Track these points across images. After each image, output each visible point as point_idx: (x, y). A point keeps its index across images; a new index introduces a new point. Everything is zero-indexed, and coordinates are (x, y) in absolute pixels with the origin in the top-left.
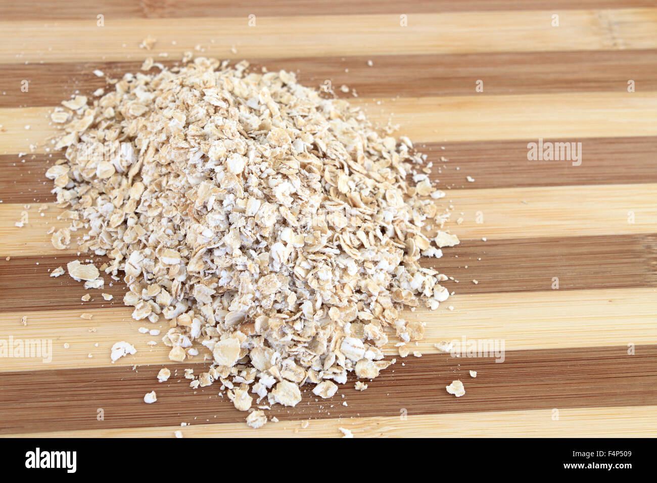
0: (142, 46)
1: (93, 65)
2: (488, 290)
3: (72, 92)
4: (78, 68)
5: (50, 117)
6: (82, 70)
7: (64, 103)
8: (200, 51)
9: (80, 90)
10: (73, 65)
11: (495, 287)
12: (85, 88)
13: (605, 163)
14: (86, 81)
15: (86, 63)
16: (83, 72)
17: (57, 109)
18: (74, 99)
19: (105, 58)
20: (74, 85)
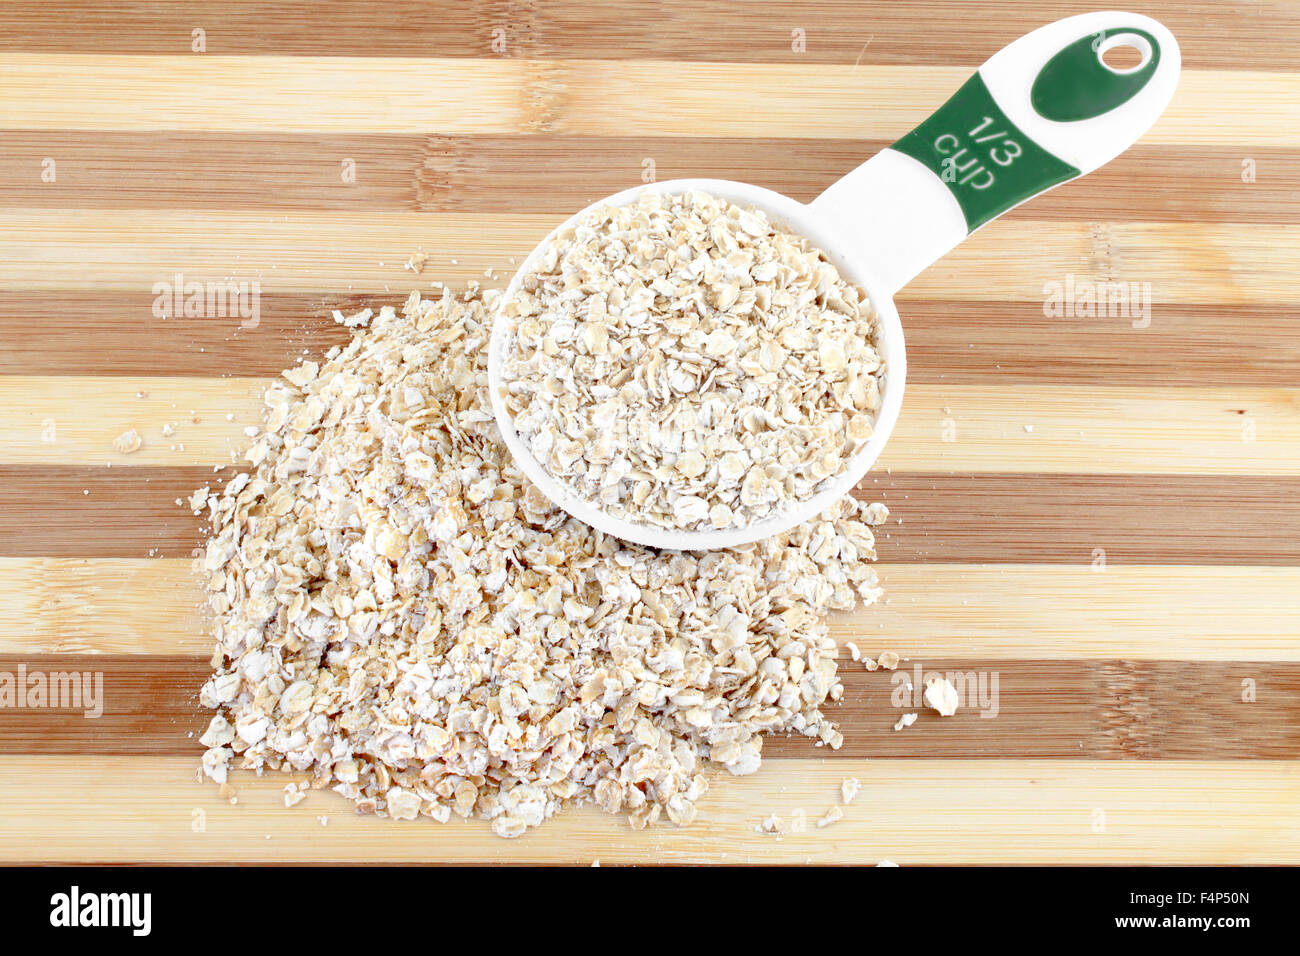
0: (407, 267)
1: (335, 300)
2: (861, 752)
3: (298, 351)
4: (311, 304)
5: (263, 398)
6: (316, 310)
7: (286, 373)
8: (491, 279)
9: (310, 348)
10: (305, 298)
11: (871, 748)
12: (319, 343)
13: (1062, 523)
14: (321, 330)
15: (324, 295)
16: (317, 314)
17: (275, 383)
18: (301, 365)
19: (354, 286)
20: (303, 338)
